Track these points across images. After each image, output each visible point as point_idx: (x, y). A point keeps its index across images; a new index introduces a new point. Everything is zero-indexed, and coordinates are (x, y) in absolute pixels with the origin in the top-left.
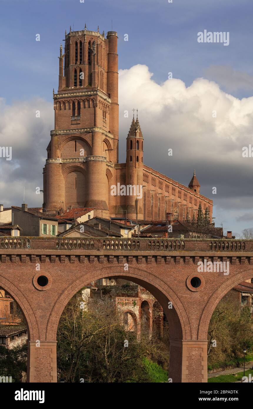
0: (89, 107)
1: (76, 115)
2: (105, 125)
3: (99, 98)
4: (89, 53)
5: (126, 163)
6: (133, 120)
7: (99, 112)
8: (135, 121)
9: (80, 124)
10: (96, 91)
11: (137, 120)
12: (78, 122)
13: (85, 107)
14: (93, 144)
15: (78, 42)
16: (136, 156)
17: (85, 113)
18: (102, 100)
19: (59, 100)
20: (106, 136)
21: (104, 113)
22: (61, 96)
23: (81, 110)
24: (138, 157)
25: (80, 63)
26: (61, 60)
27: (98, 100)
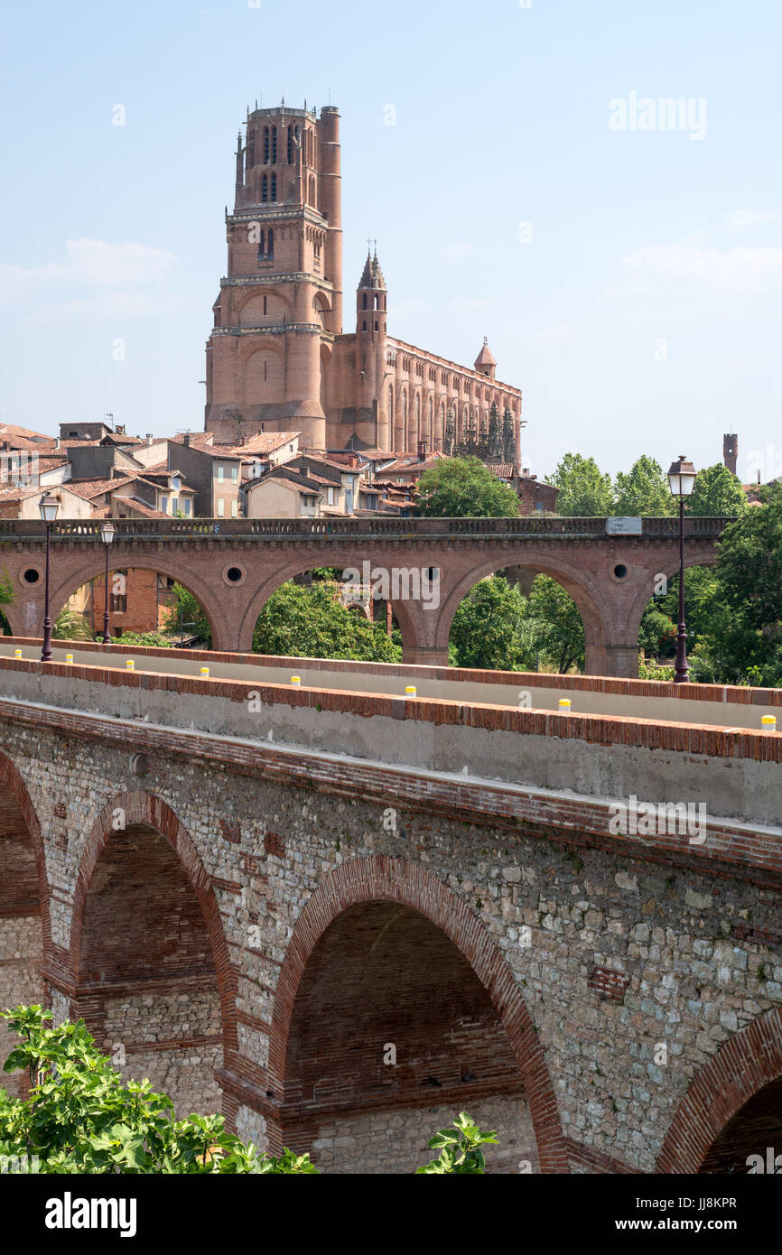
0: (291, 238)
1: (266, 251)
2: (317, 268)
3: (306, 223)
4: (289, 145)
5: (355, 332)
6: (369, 258)
7: (308, 247)
8: (372, 260)
9: (272, 267)
10: (302, 211)
11: (375, 259)
12: (270, 264)
13: (283, 238)
14: (296, 302)
15: (270, 126)
16: (375, 320)
17: (282, 249)
18: (311, 225)
19: (236, 226)
20: (320, 287)
21: (317, 247)
22: (240, 218)
23: (275, 244)
24: (377, 323)
25: (274, 162)
26: (239, 156)
27: (305, 226)
